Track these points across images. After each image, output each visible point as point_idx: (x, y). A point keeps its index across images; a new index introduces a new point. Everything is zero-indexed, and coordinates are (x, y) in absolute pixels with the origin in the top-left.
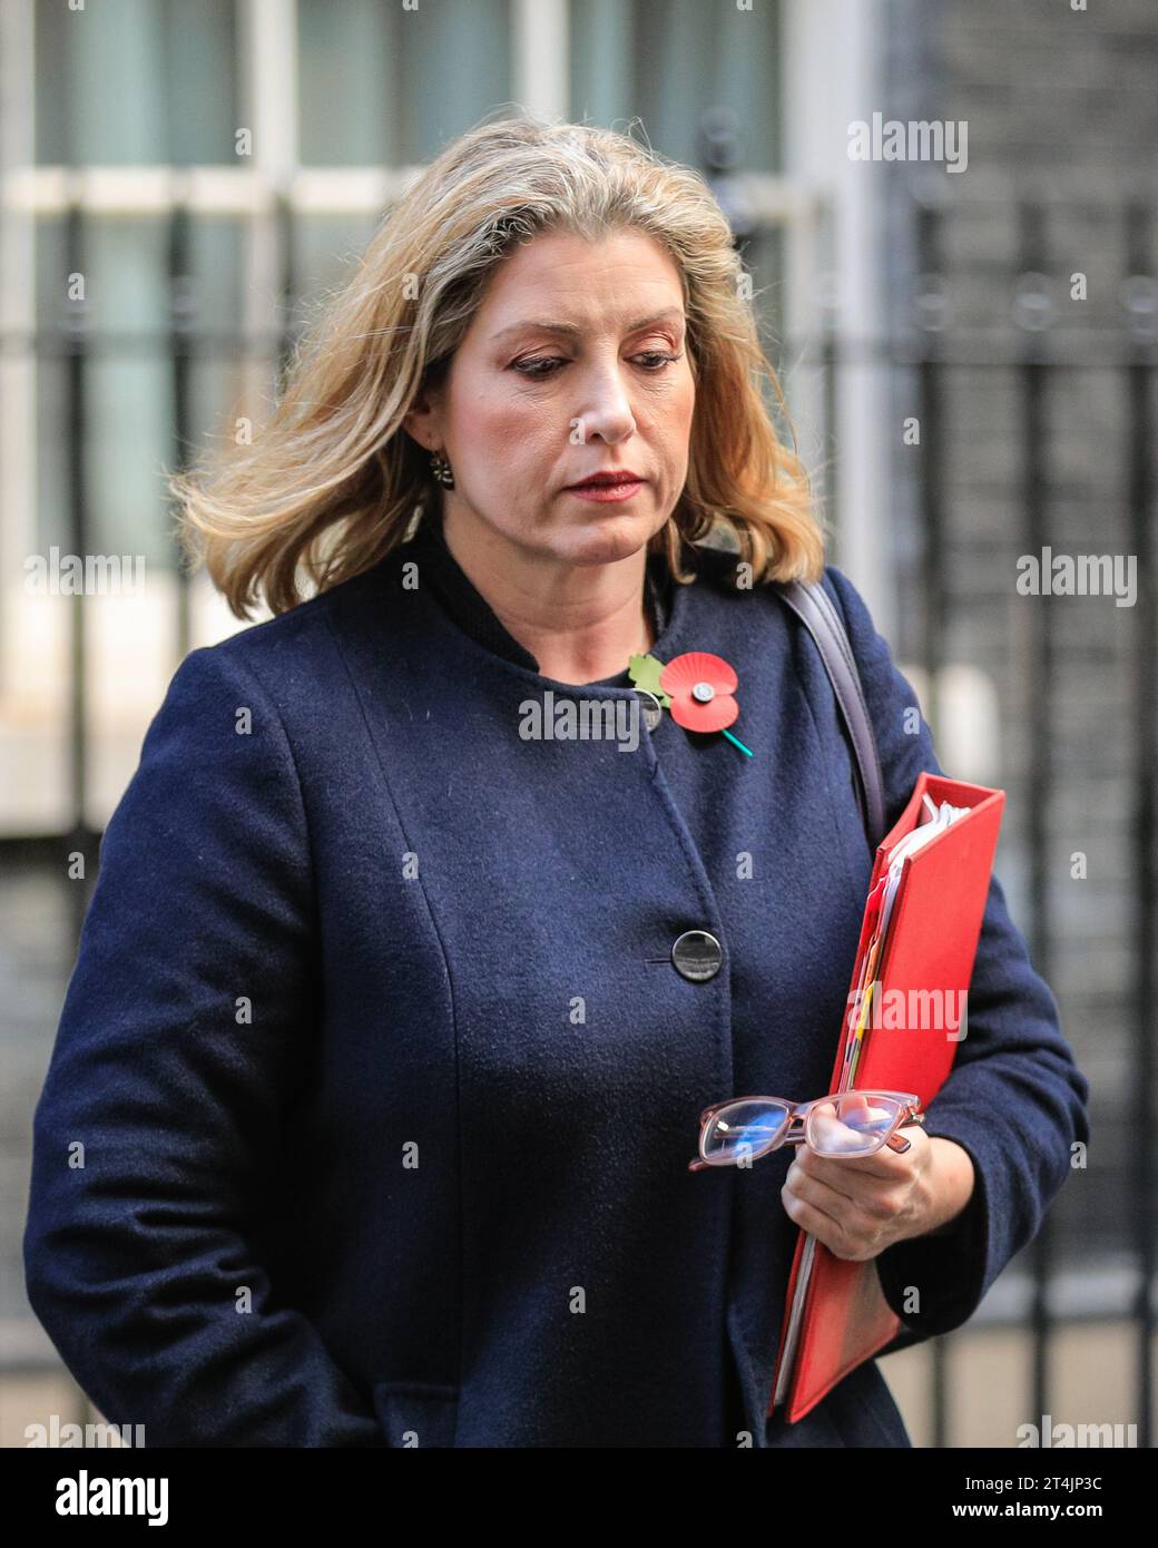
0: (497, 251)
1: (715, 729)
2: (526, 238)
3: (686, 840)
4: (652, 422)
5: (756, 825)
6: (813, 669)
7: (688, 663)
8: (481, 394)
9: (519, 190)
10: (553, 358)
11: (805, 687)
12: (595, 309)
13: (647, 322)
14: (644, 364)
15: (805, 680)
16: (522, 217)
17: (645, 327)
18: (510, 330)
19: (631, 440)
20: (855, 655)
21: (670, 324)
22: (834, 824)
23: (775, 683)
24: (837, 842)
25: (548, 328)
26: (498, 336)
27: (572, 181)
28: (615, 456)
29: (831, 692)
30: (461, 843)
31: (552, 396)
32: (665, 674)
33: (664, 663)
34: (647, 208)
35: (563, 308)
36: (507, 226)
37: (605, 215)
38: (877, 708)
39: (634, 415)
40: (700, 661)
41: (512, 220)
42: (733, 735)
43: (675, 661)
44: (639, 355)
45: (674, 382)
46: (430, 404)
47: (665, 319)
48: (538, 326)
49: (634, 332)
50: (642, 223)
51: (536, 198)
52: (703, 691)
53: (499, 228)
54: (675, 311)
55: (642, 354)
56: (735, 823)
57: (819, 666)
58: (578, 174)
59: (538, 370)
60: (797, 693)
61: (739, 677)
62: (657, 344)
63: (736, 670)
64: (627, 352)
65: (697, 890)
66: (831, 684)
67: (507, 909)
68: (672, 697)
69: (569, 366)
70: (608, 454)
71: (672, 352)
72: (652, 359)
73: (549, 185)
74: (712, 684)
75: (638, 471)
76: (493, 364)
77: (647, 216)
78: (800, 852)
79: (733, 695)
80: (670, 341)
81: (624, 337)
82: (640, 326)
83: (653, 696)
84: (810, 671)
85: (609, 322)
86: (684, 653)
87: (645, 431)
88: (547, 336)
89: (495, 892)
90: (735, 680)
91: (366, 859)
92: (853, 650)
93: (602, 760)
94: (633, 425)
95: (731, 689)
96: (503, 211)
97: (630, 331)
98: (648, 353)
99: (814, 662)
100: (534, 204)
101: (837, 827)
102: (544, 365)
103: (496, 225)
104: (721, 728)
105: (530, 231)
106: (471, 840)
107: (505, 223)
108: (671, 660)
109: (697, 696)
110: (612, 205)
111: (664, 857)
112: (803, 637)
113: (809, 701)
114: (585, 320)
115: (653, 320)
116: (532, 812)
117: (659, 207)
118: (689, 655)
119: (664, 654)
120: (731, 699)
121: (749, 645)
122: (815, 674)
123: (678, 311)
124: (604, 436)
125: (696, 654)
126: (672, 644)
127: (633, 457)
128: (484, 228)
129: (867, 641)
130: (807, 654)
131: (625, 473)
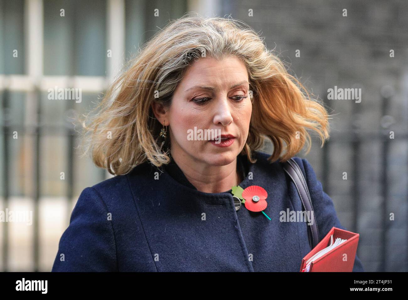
0: (187, 63)
1: (259, 211)
2: (197, 59)
3: (244, 249)
4: (238, 118)
5: (273, 243)
6: (294, 194)
7: (252, 189)
8: (182, 109)
9: (194, 42)
10: (206, 98)
11: (292, 200)
12: (219, 82)
13: (236, 86)
14: (235, 99)
15: (292, 198)
16: (195, 52)
17: (236, 88)
18: (191, 89)
19: (231, 124)
20: (309, 190)
21: (244, 86)
22: (298, 245)
23: (281, 199)
24: (299, 251)
25: (204, 88)
26: (187, 91)
27: (212, 40)
28: (226, 129)
29: (301, 202)
30: (168, 247)
31: (205, 110)
32: (244, 192)
33: (244, 189)
34: (236, 48)
35: (209, 82)
36: (190, 55)
37: (223, 51)
38: (317, 207)
39: (232, 116)
40: (256, 188)
41: (192, 53)
42: (266, 213)
43: (247, 188)
44: (234, 96)
45: (245, 105)
46: (166, 111)
47: (243, 85)
48: (201, 87)
49: (232, 89)
50: (235, 53)
51: (200, 46)
52: (256, 198)
53: (188, 56)
54: (245, 82)
55: (235, 96)
56: (264, 242)
57: (297, 193)
58: (214, 37)
59: (201, 102)
60: (289, 202)
61: (268, 195)
62: (240, 93)
63: (268, 193)
64: (230, 96)
65: (247, 265)
66: (301, 199)
67: (183, 269)
68: (245, 200)
69: (211, 100)
70: (224, 128)
71: (245, 95)
72: (238, 98)
73: (204, 41)
74: (259, 196)
75: (234, 134)
76: (186, 99)
77: (236, 51)
78: (286, 254)
79: (266, 200)
80: (244, 92)
81: (229, 91)
82: (234, 87)
83: (239, 200)
84: (293, 195)
85: (224, 86)
86: (250, 186)
87: (236, 122)
88: (204, 91)
89: (179, 264)
90: (267, 195)
91: (136, 255)
92: (309, 188)
93: (219, 217)
94: (232, 119)
95: (266, 198)
96: (189, 50)
97: (231, 89)
98: (237, 96)
99: (295, 192)
100: (199, 48)
101: (300, 246)
102: (203, 100)
103: (187, 54)
104: (261, 210)
105: (198, 57)
106: (171, 246)
107: (190, 54)
108: (246, 187)
109: (254, 200)
110: (225, 48)
111: (237, 254)
112: (292, 184)
113: (293, 204)
114: (216, 86)
115: (238, 85)
116: (194, 235)
117: (240, 47)
118: (252, 186)
119: (244, 185)
120: (265, 201)
121: (273, 185)
122: (295, 196)
123: (246, 82)
124: (222, 124)
125: (255, 186)
126: (247, 182)
127: (232, 130)
128: (182, 55)
129: (314, 185)
130: (293, 190)
131: (230, 135)
